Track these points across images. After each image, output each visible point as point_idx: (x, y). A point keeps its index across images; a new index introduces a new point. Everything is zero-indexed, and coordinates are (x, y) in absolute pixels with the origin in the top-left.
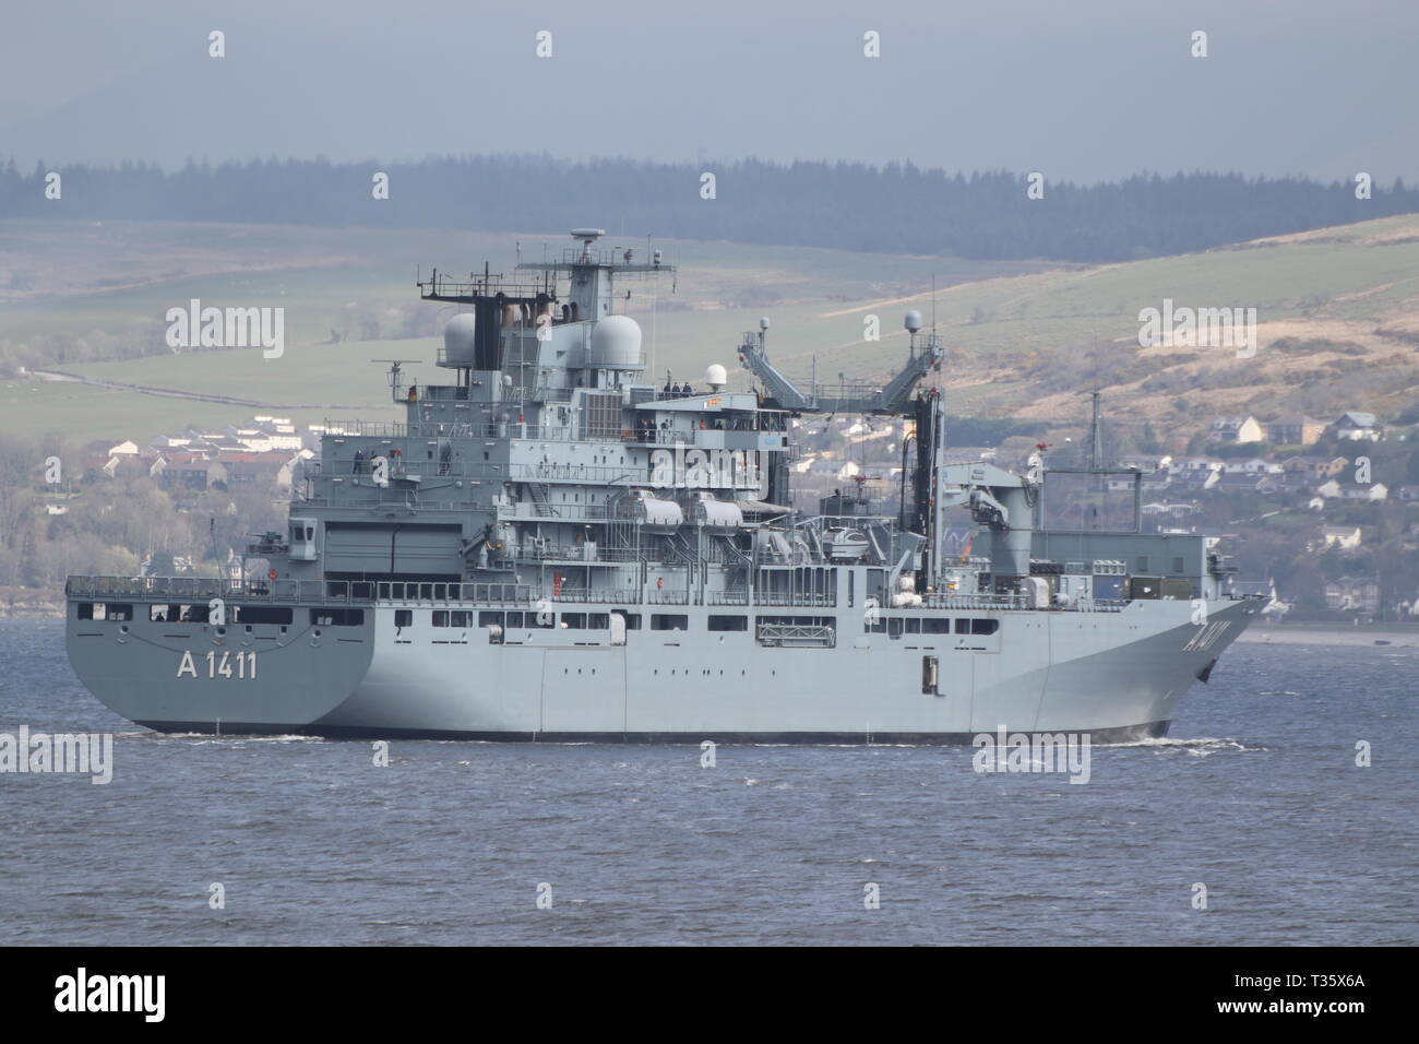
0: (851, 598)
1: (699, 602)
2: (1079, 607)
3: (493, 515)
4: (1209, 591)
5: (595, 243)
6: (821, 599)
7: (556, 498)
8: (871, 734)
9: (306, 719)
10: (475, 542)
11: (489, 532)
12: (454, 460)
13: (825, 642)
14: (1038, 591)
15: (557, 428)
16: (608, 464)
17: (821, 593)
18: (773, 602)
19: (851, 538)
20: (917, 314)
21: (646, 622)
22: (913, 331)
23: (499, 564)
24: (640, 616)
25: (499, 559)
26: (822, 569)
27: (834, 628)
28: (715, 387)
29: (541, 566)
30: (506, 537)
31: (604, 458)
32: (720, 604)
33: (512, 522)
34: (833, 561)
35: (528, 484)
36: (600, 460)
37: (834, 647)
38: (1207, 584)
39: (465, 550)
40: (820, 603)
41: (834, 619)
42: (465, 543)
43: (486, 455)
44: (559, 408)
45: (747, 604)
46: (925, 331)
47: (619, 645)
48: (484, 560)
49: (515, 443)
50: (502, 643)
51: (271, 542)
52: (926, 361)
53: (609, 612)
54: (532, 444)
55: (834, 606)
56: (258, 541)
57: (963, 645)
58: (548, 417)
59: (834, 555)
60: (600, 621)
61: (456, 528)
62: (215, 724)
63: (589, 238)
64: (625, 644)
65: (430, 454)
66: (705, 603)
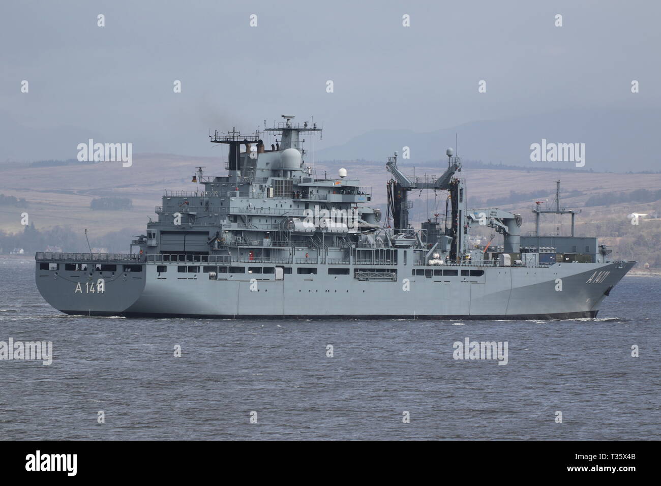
0: (405, 261)
1: (323, 263)
2: (527, 265)
3: (220, 228)
4: (599, 260)
5: (291, 120)
6: (389, 262)
7: (255, 221)
8: (416, 316)
9: (121, 310)
10: (213, 239)
11: (218, 235)
12: (210, 206)
13: (392, 279)
14: (505, 259)
15: (259, 193)
16: (283, 208)
17: (390, 259)
18: (364, 263)
19: (406, 238)
20: (451, 149)
21: (295, 271)
22: (450, 156)
23: (222, 247)
24: (291, 268)
25: (222, 246)
26: (390, 250)
27: (396, 273)
28: (342, 177)
29: (237, 248)
30: (227, 237)
31: (281, 205)
32: (335, 264)
33: (229, 231)
34: (396, 247)
35: (240, 215)
36: (279, 206)
37: (396, 281)
38: (599, 257)
39: (209, 242)
40: (389, 263)
41: (396, 270)
42: (209, 239)
43: (222, 204)
44: (260, 185)
45: (350, 264)
46: (454, 156)
47: (280, 280)
48: (216, 246)
49: (233, 199)
50: (216, 279)
51: (142, 239)
52: (454, 168)
53: (274, 267)
54: (242, 199)
55: (397, 265)
56: (137, 239)
57: (465, 281)
58: (254, 189)
59: (396, 244)
60: (269, 270)
61: (207, 233)
62: (89, 311)
63: (289, 118)
64: (283, 279)
65: (201, 203)
66: (327, 263)
